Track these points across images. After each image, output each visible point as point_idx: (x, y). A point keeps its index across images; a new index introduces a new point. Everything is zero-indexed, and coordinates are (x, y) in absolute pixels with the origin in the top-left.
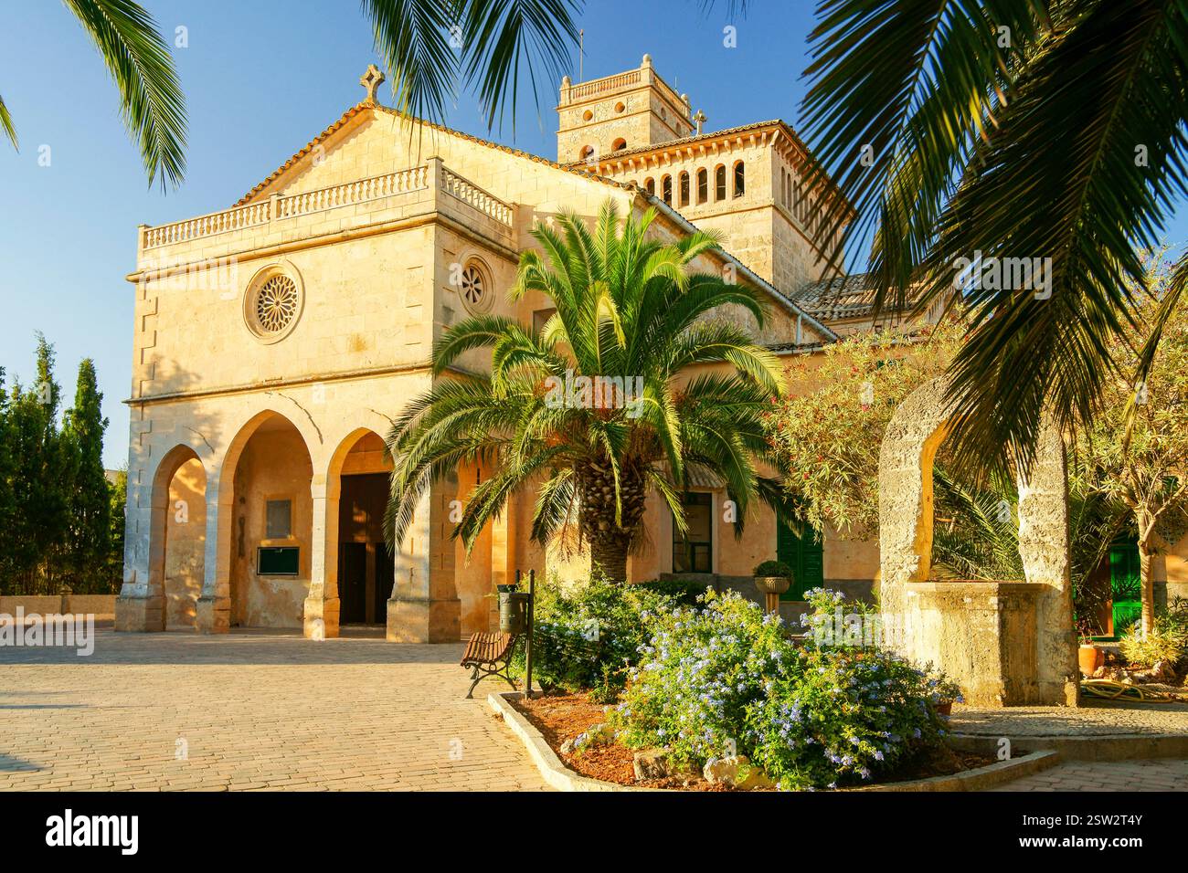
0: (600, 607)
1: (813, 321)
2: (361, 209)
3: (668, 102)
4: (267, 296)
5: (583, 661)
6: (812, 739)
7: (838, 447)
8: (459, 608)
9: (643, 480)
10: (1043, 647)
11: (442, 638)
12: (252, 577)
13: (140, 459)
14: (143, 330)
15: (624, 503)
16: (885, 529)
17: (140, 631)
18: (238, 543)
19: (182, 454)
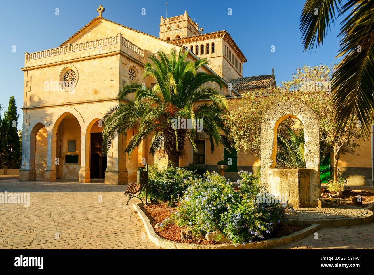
0: (170, 175)
1: (234, 90)
2: (96, 49)
3: (192, 25)
4: (67, 76)
5: (164, 192)
6: (244, 226)
7: (245, 125)
8: (127, 174)
9: (184, 135)
10: (311, 189)
11: (122, 183)
12: (64, 164)
13: (27, 127)
14: (27, 86)
15: (178, 142)
16: (262, 151)
17: (27, 181)
18: (59, 153)
19: (40, 126)
